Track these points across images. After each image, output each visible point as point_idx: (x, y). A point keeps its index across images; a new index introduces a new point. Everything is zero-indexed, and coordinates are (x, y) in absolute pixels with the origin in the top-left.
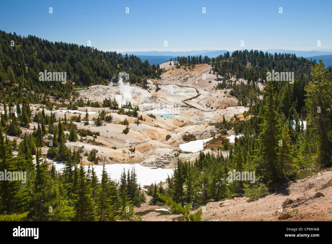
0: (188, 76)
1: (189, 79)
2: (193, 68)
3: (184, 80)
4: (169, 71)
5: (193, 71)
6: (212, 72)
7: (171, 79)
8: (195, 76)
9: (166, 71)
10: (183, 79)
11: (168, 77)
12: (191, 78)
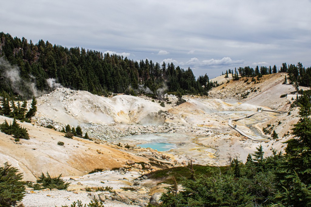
0: (249, 91)
1: (250, 95)
2: (258, 80)
3: (242, 96)
4: (221, 86)
5: (258, 83)
6: (288, 82)
7: (224, 96)
8: (260, 90)
9: (218, 85)
10: (240, 95)
11: (219, 93)
12: (253, 92)
